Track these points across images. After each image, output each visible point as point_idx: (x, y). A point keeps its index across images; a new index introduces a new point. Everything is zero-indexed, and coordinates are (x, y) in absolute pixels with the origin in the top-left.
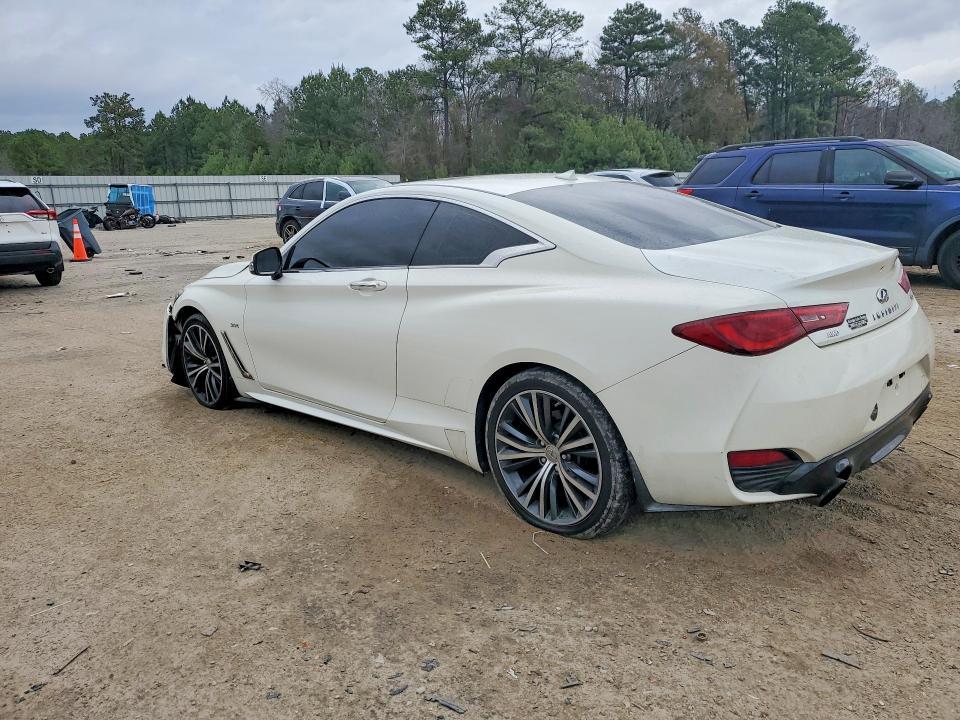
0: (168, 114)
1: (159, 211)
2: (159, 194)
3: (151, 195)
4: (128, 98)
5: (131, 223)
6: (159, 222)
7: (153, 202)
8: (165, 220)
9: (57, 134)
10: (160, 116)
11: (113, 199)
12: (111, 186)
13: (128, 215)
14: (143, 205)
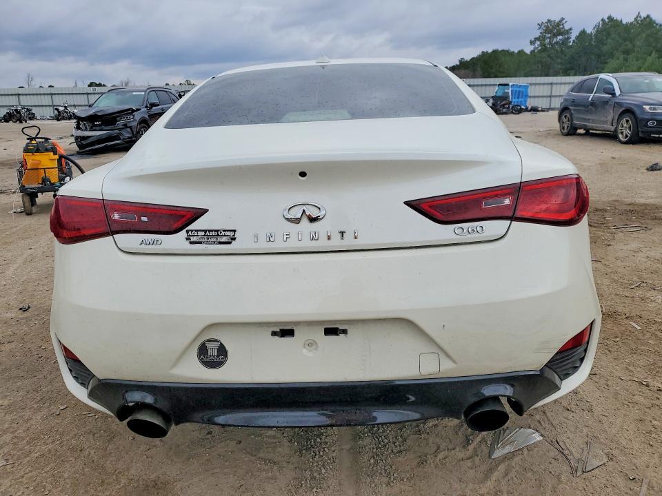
0: (589, 31)
1: (530, 103)
2: (532, 91)
3: (527, 92)
4: (563, 22)
5: (504, 110)
6: (530, 111)
7: (527, 96)
8: (535, 110)
9: (516, 52)
10: (583, 33)
11: (499, 94)
12: (499, 85)
13: (504, 105)
14: (518, 98)
